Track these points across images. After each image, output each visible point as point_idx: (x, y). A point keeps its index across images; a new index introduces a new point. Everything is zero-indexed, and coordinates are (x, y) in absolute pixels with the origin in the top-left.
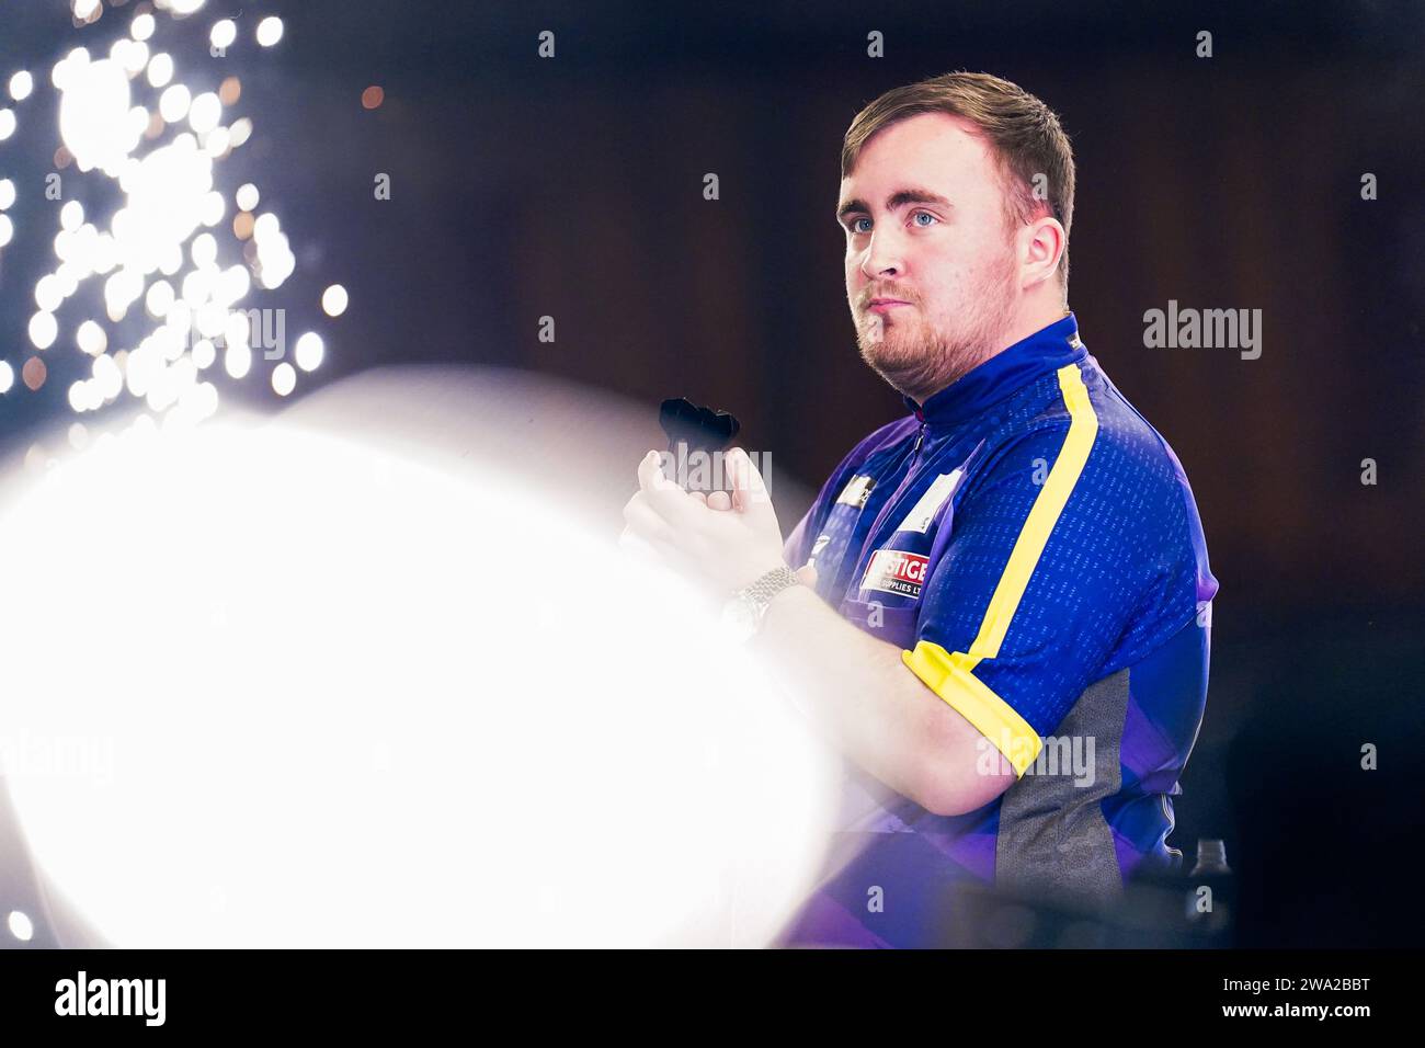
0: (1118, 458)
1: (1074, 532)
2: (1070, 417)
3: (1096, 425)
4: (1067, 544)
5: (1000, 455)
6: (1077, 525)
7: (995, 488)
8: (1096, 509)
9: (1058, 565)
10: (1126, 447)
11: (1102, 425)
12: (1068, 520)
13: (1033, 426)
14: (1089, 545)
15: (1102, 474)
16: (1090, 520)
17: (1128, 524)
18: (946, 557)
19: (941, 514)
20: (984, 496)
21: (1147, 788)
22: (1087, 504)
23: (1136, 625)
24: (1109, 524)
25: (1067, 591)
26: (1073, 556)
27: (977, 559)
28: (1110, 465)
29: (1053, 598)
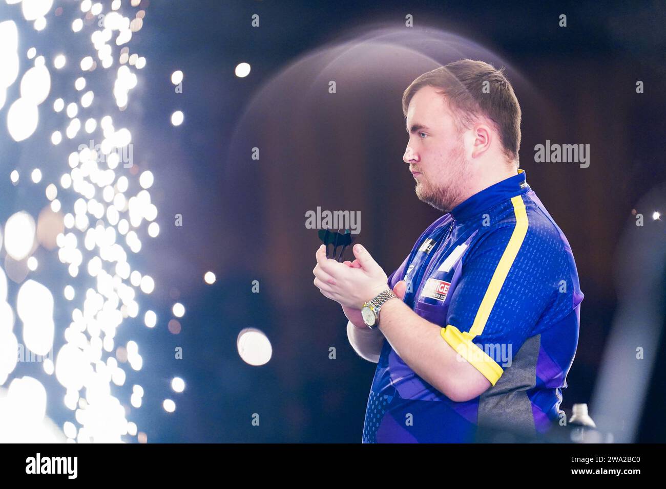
0: (537, 240)
1: (517, 276)
2: (516, 222)
3: (527, 225)
4: (514, 281)
5: (483, 239)
6: (518, 273)
7: (481, 254)
8: (526, 265)
9: (510, 291)
10: (541, 235)
11: (530, 225)
12: (514, 271)
13: (499, 225)
14: (523, 282)
15: (529, 248)
16: (524, 271)
17: (542, 271)
18: (460, 286)
19: (456, 265)
20: (476, 258)
21: (549, 386)
22: (522, 263)
23: (545, 315)
24: (533, 272)
25: (514, 303)
26: (516, 287)
27: (473, 287)
28: (533, 244)
29: (507, 306)
